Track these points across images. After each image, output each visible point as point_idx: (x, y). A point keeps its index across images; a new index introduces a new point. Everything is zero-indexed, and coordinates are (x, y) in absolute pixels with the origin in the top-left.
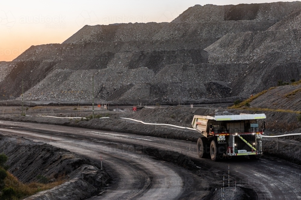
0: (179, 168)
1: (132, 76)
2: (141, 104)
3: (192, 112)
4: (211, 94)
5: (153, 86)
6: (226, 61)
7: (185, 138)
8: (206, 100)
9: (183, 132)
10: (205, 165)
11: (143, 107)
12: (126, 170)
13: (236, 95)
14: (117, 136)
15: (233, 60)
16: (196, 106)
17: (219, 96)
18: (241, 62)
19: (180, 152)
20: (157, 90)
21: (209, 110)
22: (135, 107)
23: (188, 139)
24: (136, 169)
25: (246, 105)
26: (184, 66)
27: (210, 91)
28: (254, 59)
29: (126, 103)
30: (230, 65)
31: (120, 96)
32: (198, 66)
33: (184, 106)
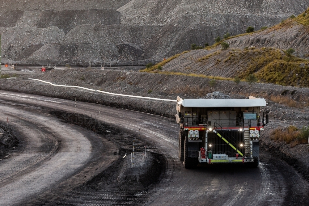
0: (89, 132)
1: (41, 36)
2: (50, 65)
3: (103, 75)
4: (123, 57)
5: (63, 46)
6: (139, 22)
7: (95, 101)
8: (118, 62)
9: (93, 94)
10: (115, 129)
11: (52, 68)
12: (33, 133)
13: (149, 58)
14: (25, 98)
15: (146, 22)
16: (107, 69)
17: (131, 58)
18: (154, 24)
19: (90, 116)
20: (67, 51)
21: (120, 73)
22: (44, 68)
23: (98, 102)
24: (43, 131)
25: (158, 68)
26: (95, 26)
27: (121, 53)
28: (167, 21)
29: (34, 64)
30: (142, 27)
31: (29, 56)
32: (110, 27)
33: (95, 68)
